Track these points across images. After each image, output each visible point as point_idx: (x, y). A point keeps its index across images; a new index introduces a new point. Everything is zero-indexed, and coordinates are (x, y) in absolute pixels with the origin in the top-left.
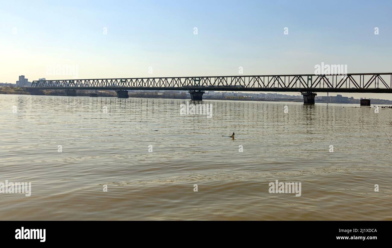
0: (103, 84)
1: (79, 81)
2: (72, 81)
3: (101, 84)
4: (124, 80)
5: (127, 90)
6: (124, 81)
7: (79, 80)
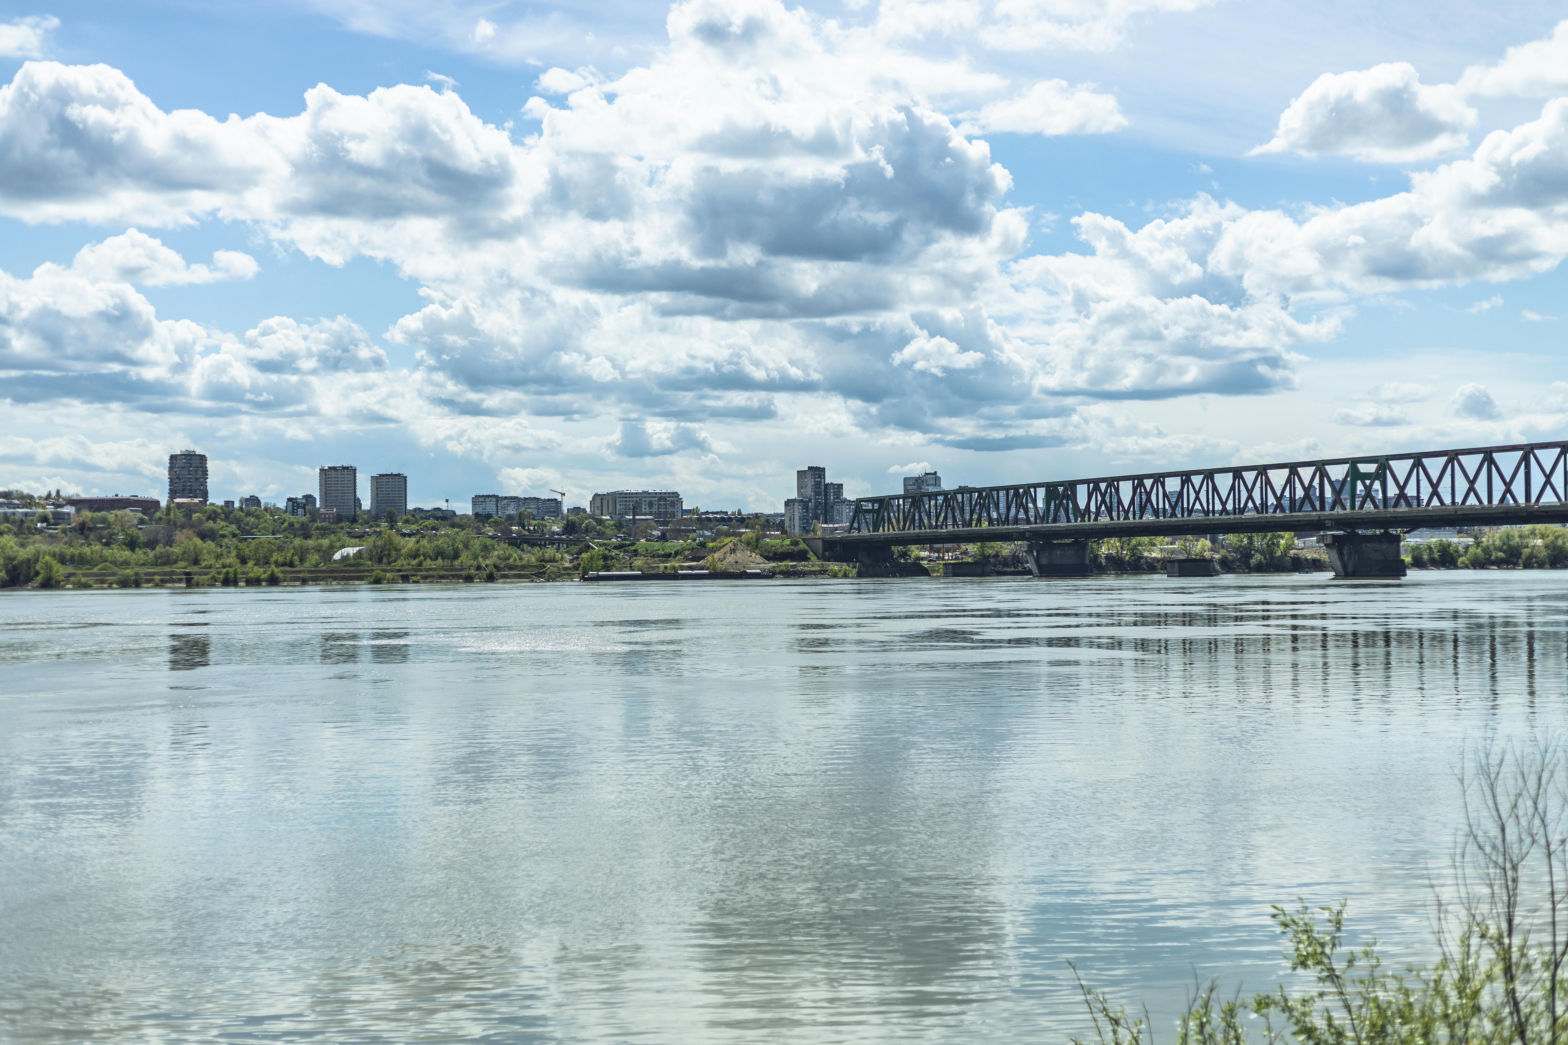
0: (1244, 495)
1: (1103, 486)
2: (1061, 489)
3: (1231, 501)
4: (1371, 468)
5: (1392, 531)
6: (1367, 476)
7: (1103, 480)
